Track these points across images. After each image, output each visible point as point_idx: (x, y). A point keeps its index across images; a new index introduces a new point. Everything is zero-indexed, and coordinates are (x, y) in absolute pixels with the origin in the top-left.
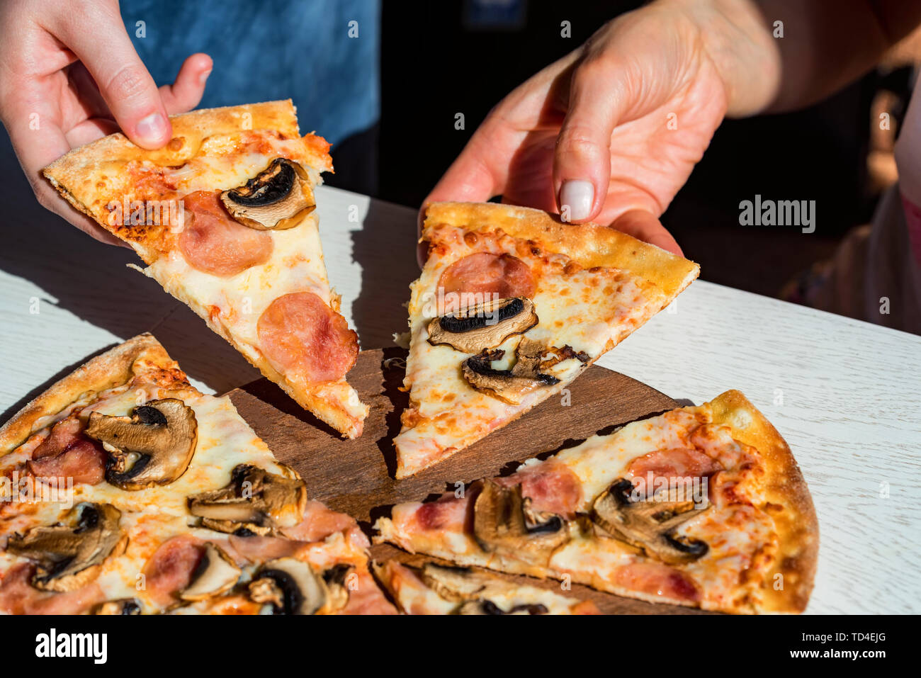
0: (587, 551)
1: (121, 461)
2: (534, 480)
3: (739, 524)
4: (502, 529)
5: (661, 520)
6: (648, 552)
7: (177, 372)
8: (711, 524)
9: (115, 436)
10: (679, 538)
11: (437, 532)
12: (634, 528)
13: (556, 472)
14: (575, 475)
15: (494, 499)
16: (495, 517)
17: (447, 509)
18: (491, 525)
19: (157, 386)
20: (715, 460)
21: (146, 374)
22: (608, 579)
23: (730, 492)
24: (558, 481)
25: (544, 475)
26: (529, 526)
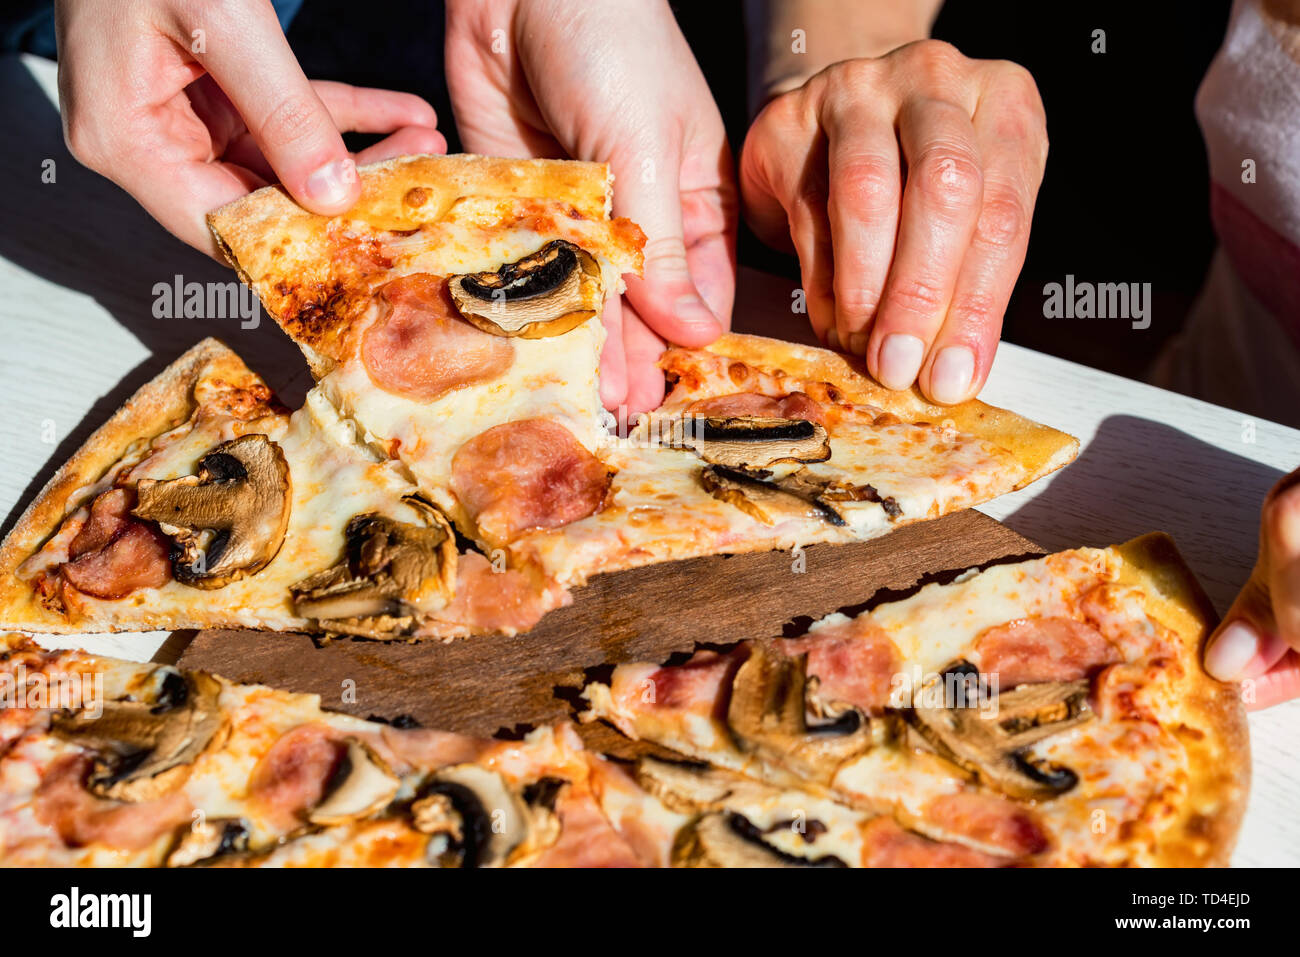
0: (894, 768)
1: (190, 547)
2: (832, 648)
3: (1132, 748)
4: (770, 721)
5: (1012, 731)
6: (984, 778)
7: (261, 390)
8: (1089, 745)
9: (177, 509)
10: (1034, 762)
11: (674, 712)
12: (969, 739)
13: (866, 639)
14: (896, 647)
15: (765, 674)
16: (762, 700)
17: (693, 680)
18: (754, 713)
19: (231, 419)
20: (1111, 643)
21: (215, 401)
22: (919, 814)
23: (1126, 700)
24: (868, 653)
25: (848, 642)
26: (811, 720)
